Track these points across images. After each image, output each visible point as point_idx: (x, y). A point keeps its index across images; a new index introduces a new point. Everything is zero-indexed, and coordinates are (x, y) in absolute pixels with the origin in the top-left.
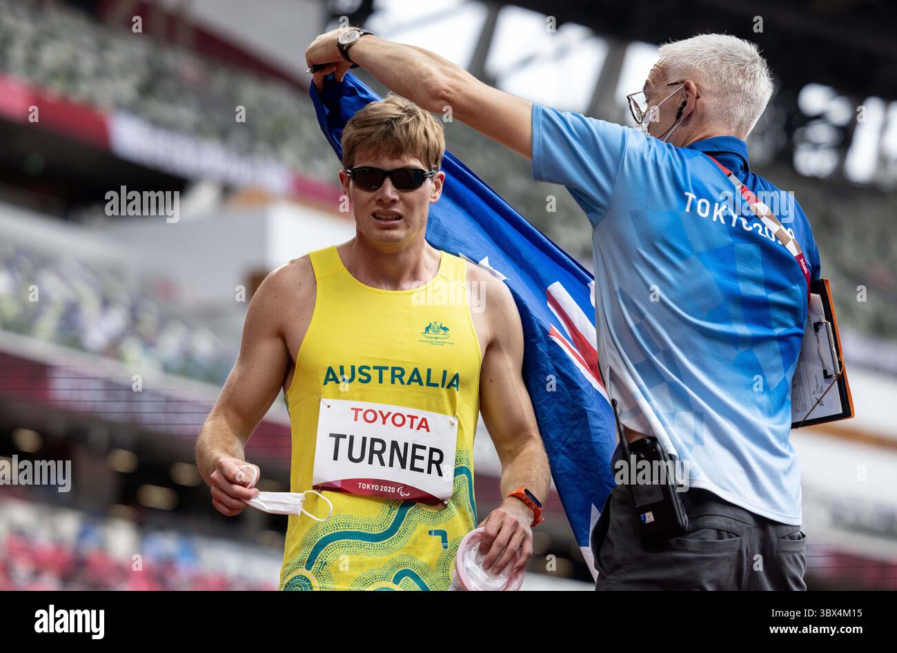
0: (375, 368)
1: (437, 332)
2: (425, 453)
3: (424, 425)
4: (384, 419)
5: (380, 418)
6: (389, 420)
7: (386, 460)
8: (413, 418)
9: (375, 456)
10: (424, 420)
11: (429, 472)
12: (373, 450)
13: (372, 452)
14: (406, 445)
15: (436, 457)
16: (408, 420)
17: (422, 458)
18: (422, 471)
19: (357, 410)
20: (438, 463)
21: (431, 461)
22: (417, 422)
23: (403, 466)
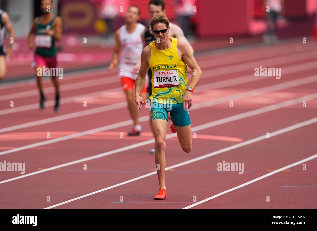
0: (161, 66)
1: (171, 57)
2: (173, 78)
3: (172, 73)
4: (164, 73)
5: (163, 73)
6: (165, 73)
7: (166, 81)
8: (169, 72)
9: (164, 80)
10: (171, 72)
11: (174, 81)
12: (163, 79)
13: (163, 80)
14: (169, 77)
15: (175, 78)
16: (169, 73)
17: (172, 79)
18: (173, 81)
19: (159, 72)
20: (175, 79)
21: (174, 79)
22: (170, 73)
23: (169, 81)
